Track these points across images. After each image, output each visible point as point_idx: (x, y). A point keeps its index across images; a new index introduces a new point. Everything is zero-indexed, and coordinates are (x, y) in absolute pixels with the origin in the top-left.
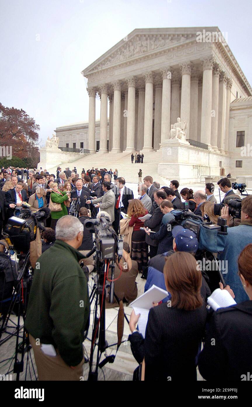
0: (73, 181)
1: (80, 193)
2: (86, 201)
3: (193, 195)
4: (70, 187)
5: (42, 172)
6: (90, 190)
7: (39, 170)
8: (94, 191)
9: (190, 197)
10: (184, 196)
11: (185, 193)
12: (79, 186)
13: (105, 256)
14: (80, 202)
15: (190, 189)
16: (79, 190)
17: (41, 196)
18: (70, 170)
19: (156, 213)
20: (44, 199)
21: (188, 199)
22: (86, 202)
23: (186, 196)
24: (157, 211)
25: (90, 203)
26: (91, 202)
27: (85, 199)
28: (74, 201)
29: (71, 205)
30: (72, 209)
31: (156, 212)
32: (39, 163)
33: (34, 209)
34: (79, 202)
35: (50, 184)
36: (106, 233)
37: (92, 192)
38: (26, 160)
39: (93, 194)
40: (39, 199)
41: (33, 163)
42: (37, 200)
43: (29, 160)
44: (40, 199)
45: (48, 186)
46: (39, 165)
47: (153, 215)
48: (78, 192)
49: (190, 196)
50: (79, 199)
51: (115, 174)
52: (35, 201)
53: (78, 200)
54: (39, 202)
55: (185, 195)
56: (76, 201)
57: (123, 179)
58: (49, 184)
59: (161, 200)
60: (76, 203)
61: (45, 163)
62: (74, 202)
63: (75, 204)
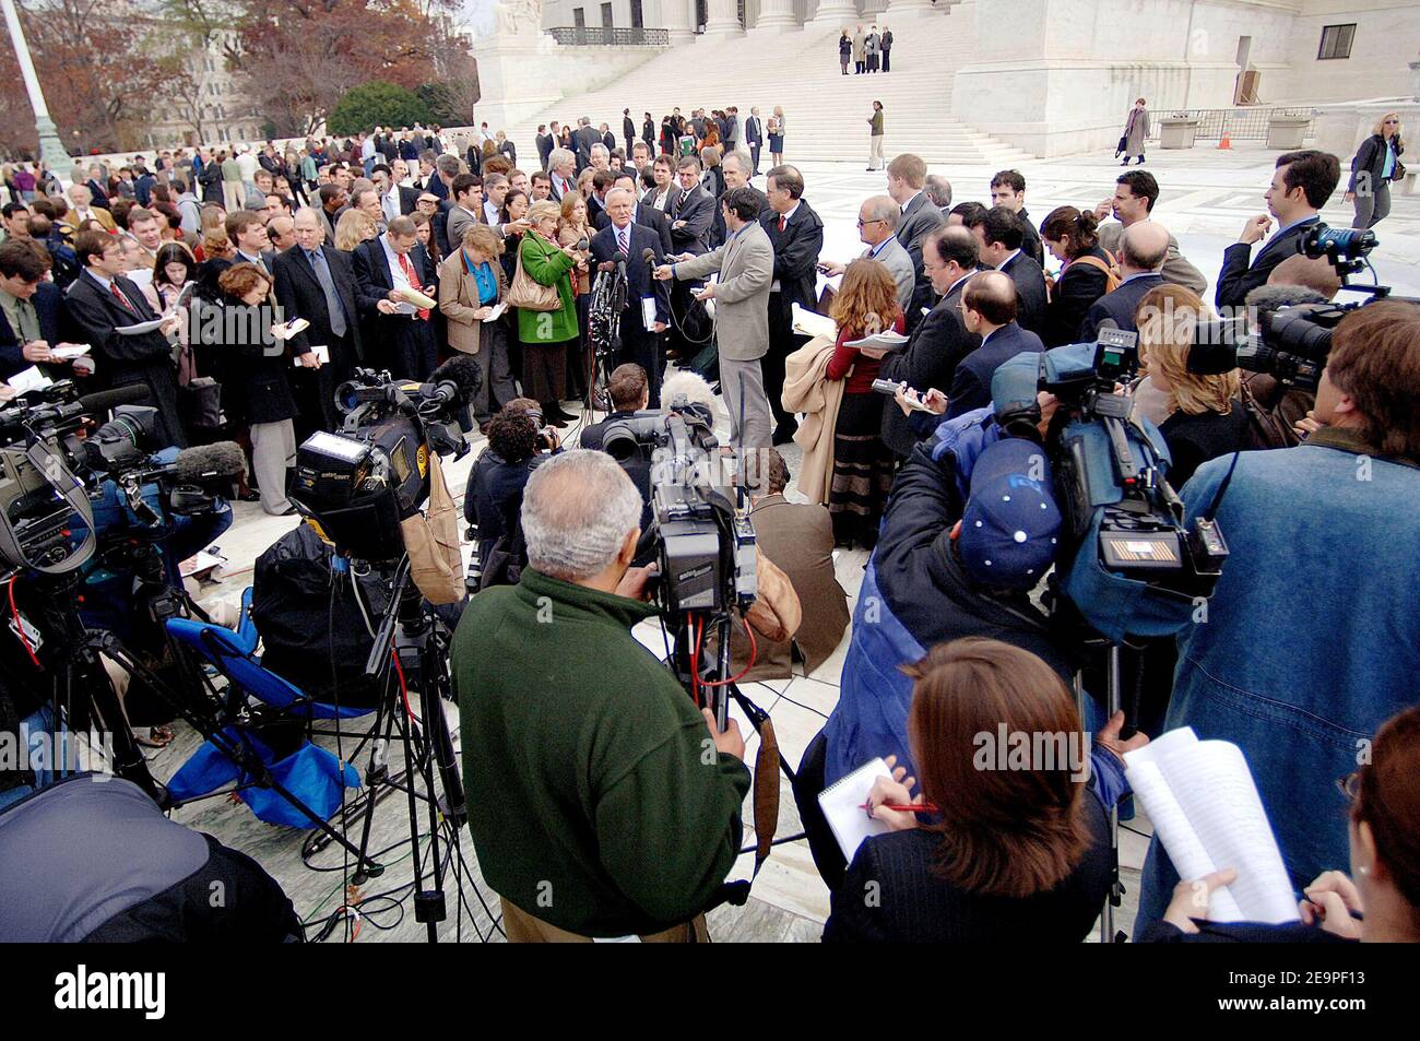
0: (599, 185)
1: (624, 237)
2: (652, 270)
3: (1096, 240)
4: (584, 211)
5: (488, 143)
6: (668, 217)
7: (476, 136)
8: (682, 223)
9: (1080, 248)
10: (1055, 244)
11: (1061, 231)
12: (623, 210)
13: (682, 602)
14: (626, 278)
15: (1081, 211)
16: (622, 227)
17: (484, 257)
18: (592, 126)
19: (929, 331)
20: (496, 267)
21: (1071, 254)
22: (655, 273)
23: (1064, 243)
24: (936, 323)
25: (671, 275)
26: (674, 271)
27: (650, 263)
28: (604, 272)
29: (594, 289)
30: (598, 303)
31: (928, 328)
32: (478, 103)
33: (464, 308)
34: (622, 279)
35: (513, 204)
36: (686, 503)
37: (675, 227)
38: (429, 92)
39: (680, 234)
40: (477, 268)
41: (458, 102)
42: (470, 275)
43: (440, 92)
44: (482, 268)
45: (508, 212)
46: (480, 112)
47: (917, 336)
48: (616, 236)
49: (1079, 241)
50: (622, 265)
51: (773, 130)
52: (465, 278)
53: (617, 268)
54: (477, 281)
55: (1059, 240)
56: (612, 275)
57: (795, 174)
58: (510, 205)
59: (953, 273)
60: (613, 280)
61: (500, 101)
62: (602, 278)
63: (607, 286)
